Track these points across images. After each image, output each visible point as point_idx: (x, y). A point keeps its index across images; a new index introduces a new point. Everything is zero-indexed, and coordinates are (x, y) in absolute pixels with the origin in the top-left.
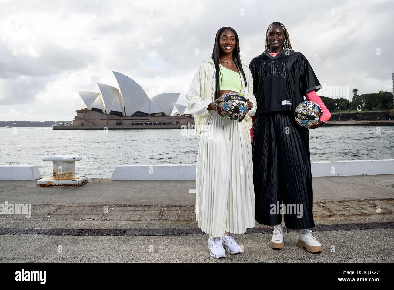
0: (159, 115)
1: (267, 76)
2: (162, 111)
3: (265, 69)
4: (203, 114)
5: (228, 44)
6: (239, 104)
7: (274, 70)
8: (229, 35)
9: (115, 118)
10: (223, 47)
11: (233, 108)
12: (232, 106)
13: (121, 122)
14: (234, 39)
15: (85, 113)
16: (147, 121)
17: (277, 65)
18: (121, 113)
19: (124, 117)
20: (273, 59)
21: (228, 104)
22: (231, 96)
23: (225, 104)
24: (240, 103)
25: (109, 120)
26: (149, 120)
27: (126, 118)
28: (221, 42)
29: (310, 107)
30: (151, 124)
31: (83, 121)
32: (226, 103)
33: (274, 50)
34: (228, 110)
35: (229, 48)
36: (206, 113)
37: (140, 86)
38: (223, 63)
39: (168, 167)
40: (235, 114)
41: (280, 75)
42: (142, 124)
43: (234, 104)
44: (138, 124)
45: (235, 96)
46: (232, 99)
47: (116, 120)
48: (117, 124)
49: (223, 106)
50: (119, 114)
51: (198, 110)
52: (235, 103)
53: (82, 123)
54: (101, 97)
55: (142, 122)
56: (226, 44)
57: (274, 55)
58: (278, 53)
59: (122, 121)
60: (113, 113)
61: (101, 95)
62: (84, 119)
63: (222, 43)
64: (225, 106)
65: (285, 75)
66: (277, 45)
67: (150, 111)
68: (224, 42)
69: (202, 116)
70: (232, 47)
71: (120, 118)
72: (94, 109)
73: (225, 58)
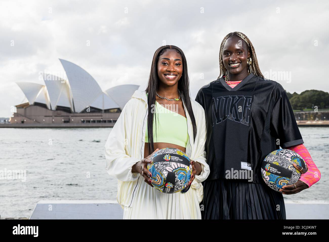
0: (114, 111)
1: (219, 121)
2: (118, 107)
3: (216, 109)
4: (126, 179)
5: (170, 71)
6: (176, 169)
7: (231, 112)
8: (173, 58)
9: (62, 115)
10: (163, 76)
11: (166, 175)
12: (164, 171)
13: (69, 119)
14: (180, 64)
15: (25, 109)
16: (100, 118)
17: (236, 102)
18: (69, 108)
19: (73, 113)
20: (230, 91)
21: (158, 167)
22: (165, 154)
23: (154, 167)
24: (178, 167)
25: (55, 116)
26: (102, 117)
27: (76, 115)
28: (160, 68)
29: (288, 157)
30: (105, 122)
31: (24, 118)
32: (156, 165)
33: (234, 76)
34: (158, 177)
35: (171, 77)
36: (129, 179)
37: (91, 77)
38: (161, 100)
39: (106, 204)
40: (170, 185)
41: (239, 121)
42: (94, 122)
43: (168, 168)
44: (89, 122)
45: (171, 155)
46: (165, 161)
47: (63, 117)
48: (65, 122)
49: (152, 170)
50: (67, 110)
51: (119, 172)
52: (170, 166)
53: (22, 120)
54: (45, 89)
55: (94, 120)
56: (167, 71)
57: (233, 85)
58: (240, 81)
59: (70, 117)
60: (59, 108)
61: (46, 88)
62: (25, 116)
63: (161, 70)
64: (153, 170)
65: (247, 121)
66: (238, 70)
67: (103, 106)
68: (164, 67)
69: (124, 181)
70: (176, 75)
71: (68, 114)
72: (36, 104)
73: (165, 93)
